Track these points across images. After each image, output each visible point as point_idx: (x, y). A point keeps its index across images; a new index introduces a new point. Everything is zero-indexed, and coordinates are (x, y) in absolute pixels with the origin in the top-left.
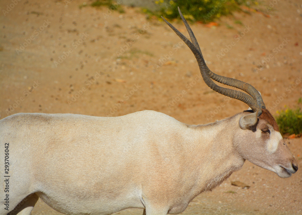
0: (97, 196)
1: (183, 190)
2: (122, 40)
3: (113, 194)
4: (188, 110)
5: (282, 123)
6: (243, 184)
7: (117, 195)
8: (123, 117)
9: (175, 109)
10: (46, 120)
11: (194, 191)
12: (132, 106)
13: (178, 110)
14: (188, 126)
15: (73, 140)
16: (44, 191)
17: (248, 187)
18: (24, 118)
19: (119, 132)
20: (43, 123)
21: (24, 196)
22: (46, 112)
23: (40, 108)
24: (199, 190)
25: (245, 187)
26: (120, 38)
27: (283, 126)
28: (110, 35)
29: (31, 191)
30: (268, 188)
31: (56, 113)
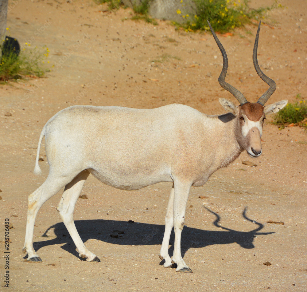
0: (136, 172)
1: (203, 168)
2: (156, 47)
3: (148, 170)
4: (208, 103)
5: (283, 114)
6: (252, 163)
7: (152, 171)
8: (156, 110)
9: (197, 103)
10: (97, 111)
11: (212, 169)
12: (163, 100)
13: (200, 104)
14: (208, 117)
15: (117, 128)
16: (95, 168)
17: (256, 166)
18: (79, 110)
19: (153, 121)
20: (94, 114)
21: (80, 171)
22: (96, 105)
23: (91, 101)
24: (216, 168)
25: (253, 165)
26: (154, 45)
27: (284, 117)
28: (146, 43)
29: (84, 168)
30: (271, 166)
31: (103, 105)
